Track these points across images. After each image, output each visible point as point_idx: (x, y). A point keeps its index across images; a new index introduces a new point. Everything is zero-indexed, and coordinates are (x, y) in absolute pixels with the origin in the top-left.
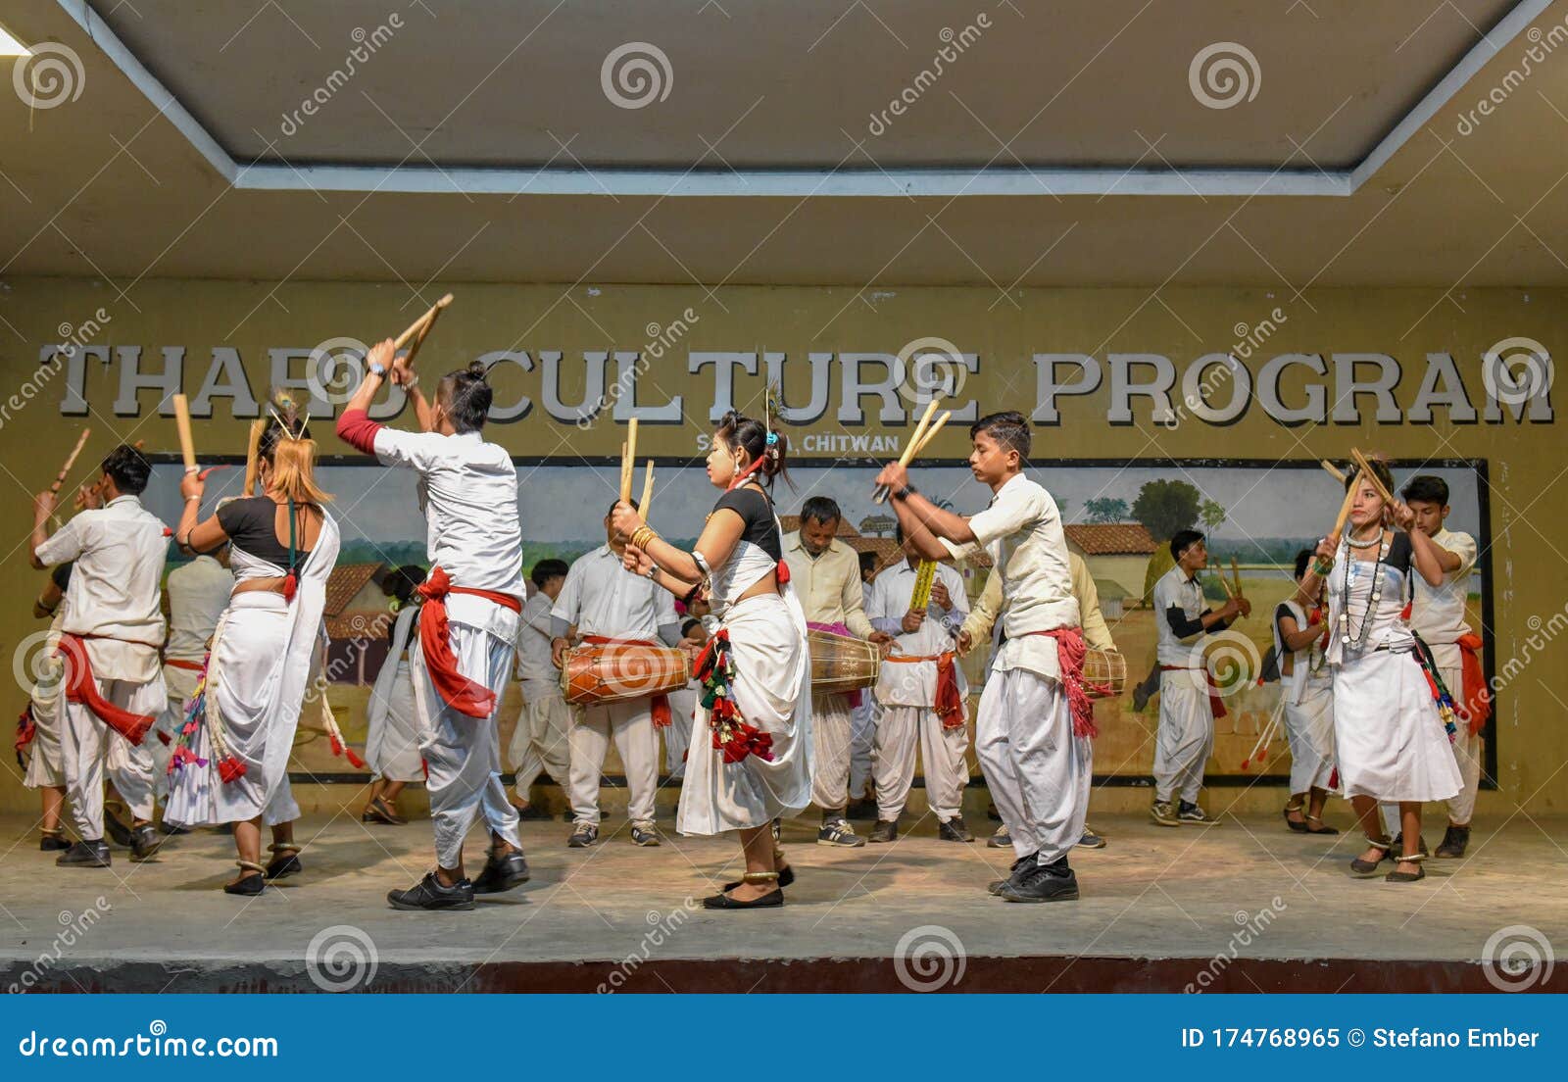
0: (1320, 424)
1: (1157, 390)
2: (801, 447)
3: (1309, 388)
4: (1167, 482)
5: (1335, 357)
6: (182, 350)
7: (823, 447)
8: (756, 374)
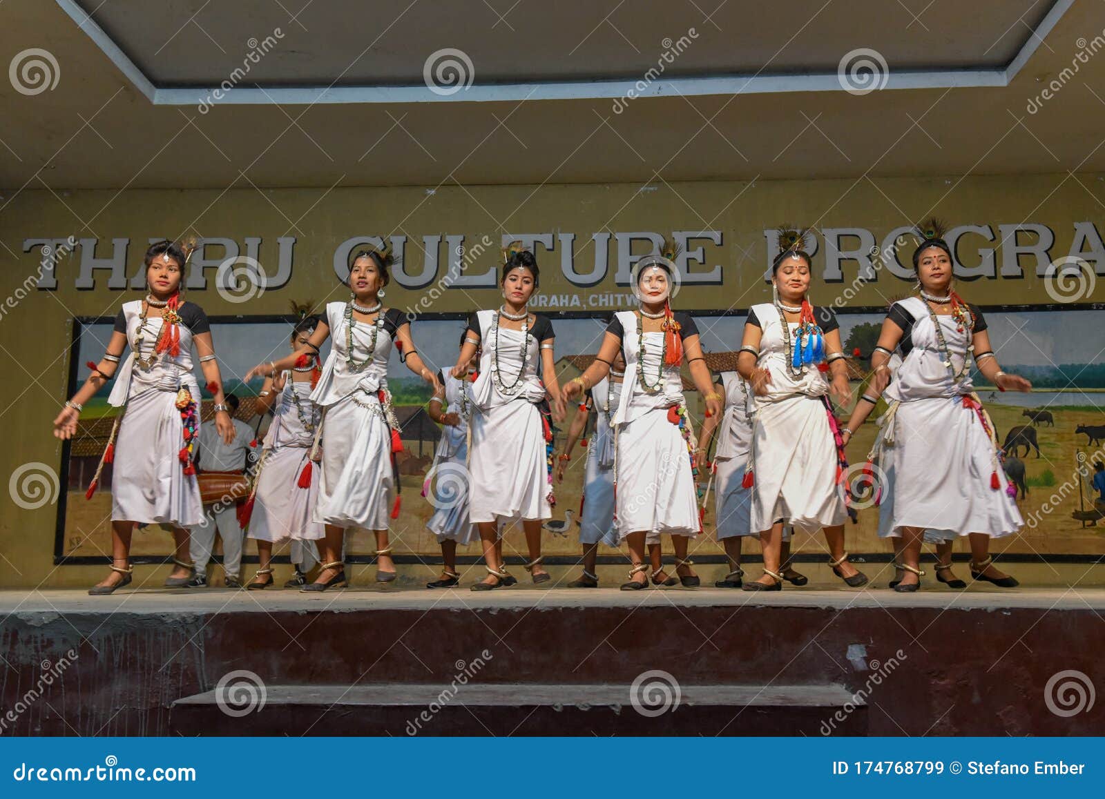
0: (990, 278)
1: (860, 255)
2: (587, 303)
3: (981, 251)
4: (872, 325)
5: (1001, 227)
6: (126, 241)
7: (604, 303)
8: (552, 250)
